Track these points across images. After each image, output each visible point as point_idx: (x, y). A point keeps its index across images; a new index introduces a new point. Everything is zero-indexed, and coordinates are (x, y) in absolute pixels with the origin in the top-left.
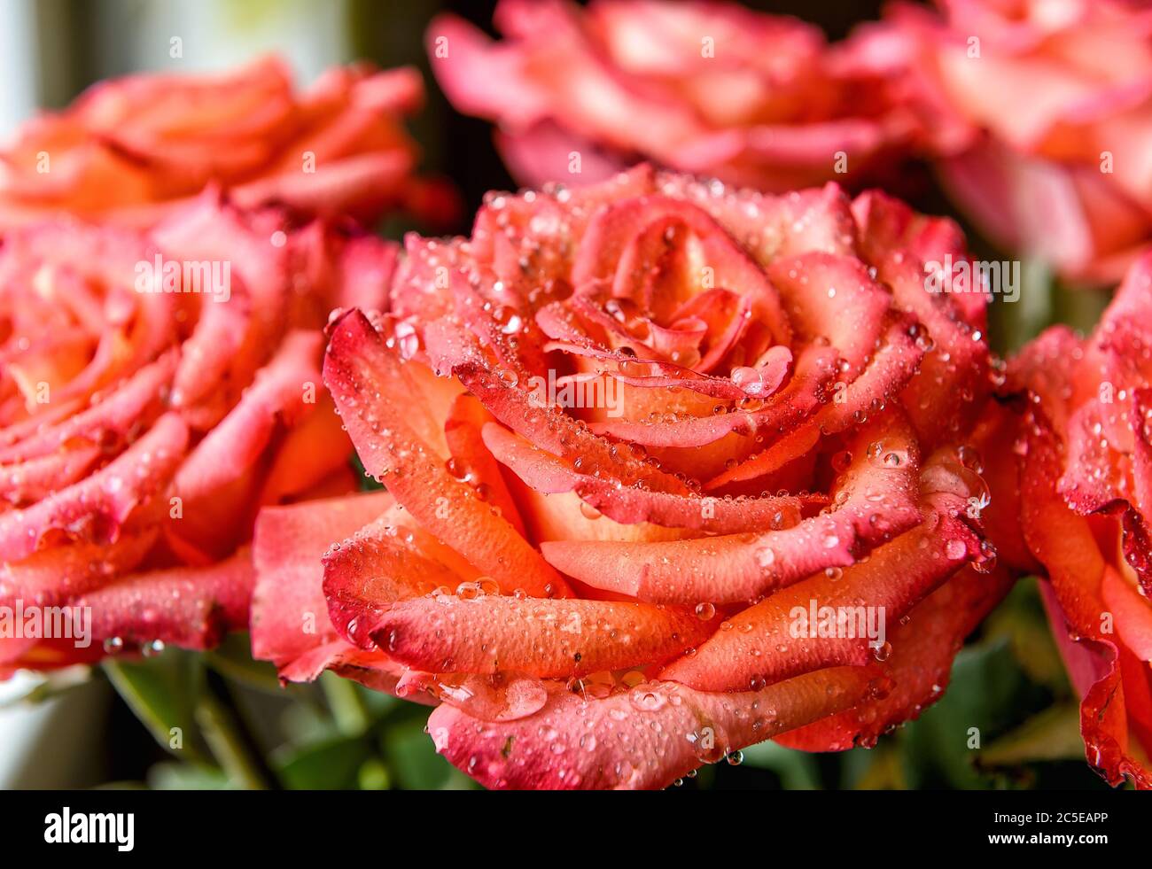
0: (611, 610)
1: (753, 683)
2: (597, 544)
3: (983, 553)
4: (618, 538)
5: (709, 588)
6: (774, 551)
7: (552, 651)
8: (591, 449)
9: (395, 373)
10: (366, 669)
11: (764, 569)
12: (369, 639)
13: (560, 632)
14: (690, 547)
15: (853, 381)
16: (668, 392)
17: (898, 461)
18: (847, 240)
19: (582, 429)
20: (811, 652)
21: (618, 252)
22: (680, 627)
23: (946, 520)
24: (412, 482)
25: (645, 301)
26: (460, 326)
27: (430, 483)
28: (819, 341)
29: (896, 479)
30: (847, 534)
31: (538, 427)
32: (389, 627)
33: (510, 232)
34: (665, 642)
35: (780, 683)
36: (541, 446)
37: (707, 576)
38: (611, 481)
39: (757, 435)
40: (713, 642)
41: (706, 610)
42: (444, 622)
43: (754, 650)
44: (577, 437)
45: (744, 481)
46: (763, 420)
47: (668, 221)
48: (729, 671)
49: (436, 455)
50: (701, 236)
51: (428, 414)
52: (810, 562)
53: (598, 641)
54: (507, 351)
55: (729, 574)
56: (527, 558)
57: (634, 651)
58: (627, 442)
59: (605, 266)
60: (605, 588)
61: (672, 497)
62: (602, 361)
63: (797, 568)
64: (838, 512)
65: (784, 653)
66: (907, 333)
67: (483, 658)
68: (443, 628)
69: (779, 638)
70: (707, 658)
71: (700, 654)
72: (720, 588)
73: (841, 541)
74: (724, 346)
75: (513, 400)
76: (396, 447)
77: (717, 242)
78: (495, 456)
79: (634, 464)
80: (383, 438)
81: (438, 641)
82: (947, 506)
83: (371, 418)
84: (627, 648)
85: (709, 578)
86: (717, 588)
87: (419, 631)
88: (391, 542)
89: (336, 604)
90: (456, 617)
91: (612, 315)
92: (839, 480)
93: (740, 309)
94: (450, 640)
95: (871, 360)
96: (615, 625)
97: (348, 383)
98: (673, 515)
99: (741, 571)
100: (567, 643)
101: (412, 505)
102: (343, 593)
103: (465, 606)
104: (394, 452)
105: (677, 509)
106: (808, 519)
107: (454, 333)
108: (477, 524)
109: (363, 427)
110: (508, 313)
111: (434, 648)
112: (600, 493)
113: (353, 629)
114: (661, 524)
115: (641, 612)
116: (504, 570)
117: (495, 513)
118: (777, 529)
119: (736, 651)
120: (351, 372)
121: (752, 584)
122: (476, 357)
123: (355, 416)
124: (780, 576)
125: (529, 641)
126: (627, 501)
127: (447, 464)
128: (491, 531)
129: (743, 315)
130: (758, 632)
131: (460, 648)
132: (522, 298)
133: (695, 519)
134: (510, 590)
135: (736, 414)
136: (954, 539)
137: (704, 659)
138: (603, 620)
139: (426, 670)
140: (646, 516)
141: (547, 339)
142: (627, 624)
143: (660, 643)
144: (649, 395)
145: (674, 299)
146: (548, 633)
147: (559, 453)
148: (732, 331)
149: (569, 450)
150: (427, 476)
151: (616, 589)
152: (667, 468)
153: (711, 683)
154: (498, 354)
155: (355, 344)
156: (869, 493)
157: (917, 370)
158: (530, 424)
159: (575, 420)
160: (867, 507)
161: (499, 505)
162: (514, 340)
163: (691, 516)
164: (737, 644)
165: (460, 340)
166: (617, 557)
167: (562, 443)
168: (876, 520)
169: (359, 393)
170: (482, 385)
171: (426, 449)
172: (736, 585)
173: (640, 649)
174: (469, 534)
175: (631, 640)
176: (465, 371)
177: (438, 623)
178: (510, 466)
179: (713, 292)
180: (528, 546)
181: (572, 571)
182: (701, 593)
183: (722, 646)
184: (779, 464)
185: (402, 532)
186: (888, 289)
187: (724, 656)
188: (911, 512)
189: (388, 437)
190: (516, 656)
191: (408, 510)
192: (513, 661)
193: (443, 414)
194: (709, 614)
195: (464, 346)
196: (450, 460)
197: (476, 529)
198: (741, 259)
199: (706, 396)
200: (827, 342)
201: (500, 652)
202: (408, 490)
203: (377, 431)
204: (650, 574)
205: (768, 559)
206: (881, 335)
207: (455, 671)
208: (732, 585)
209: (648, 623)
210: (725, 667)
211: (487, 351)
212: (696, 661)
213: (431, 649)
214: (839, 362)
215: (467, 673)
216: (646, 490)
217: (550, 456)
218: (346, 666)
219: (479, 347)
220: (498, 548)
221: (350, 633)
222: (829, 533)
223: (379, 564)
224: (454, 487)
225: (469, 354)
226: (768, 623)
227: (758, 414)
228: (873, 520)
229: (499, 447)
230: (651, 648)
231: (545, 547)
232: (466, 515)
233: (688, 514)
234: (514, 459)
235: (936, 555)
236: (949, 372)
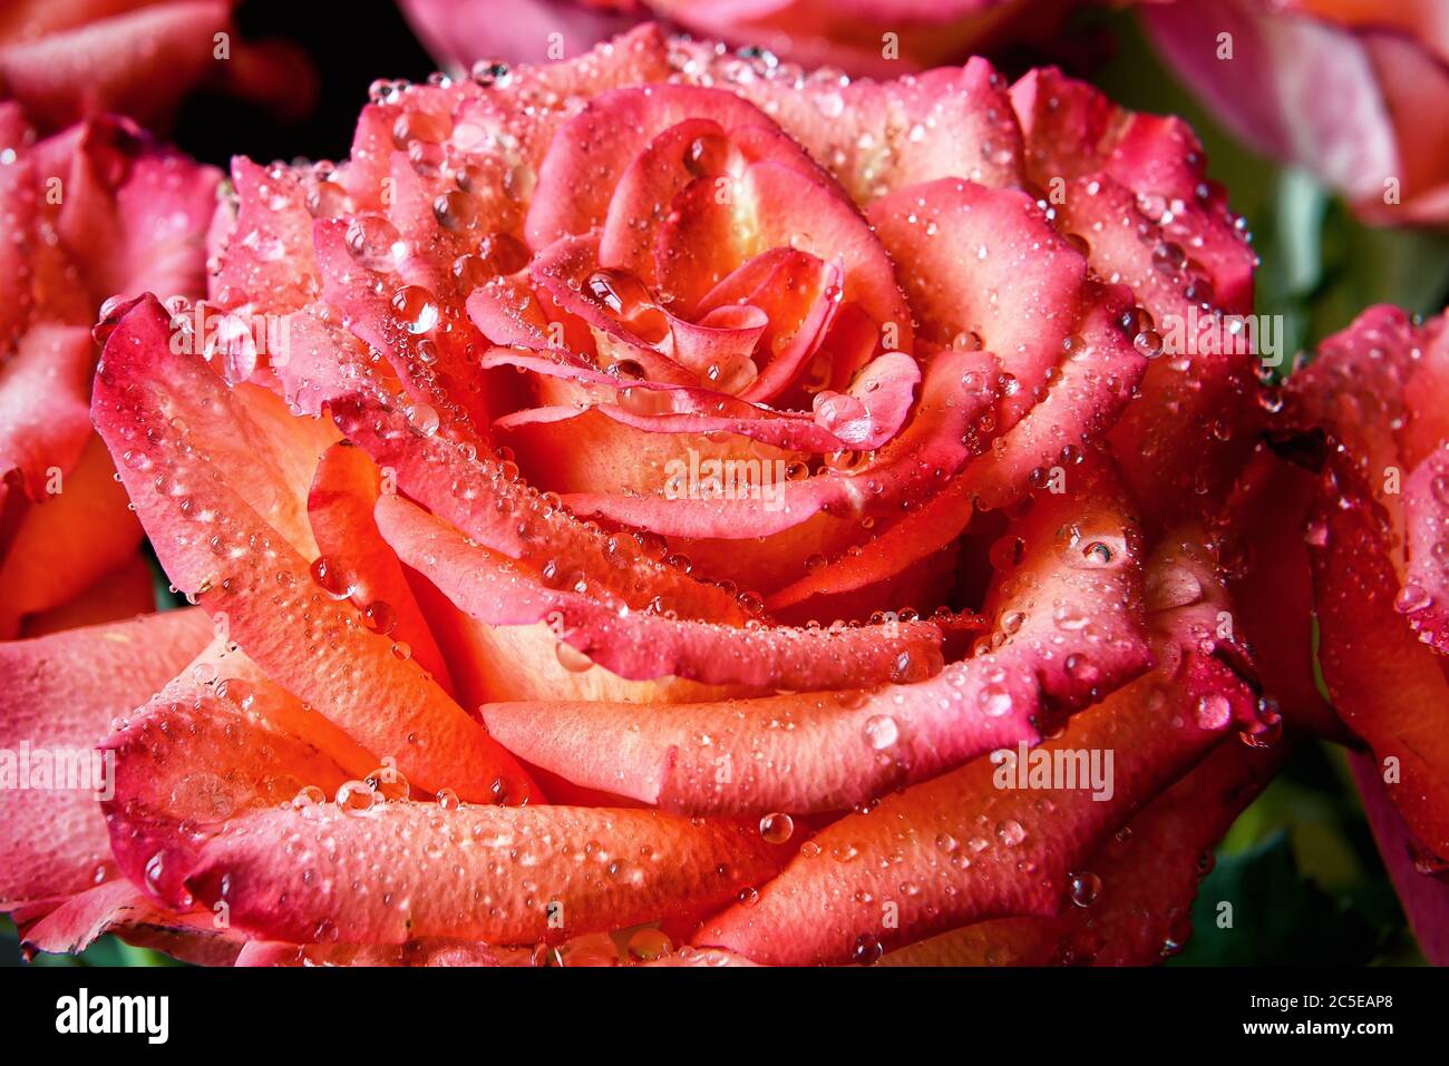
0: (609, 826)
1: (860, 950)
2: (582, 707)
3: (1261, 716)
4: (618, 697)
5: (784, 788)
6: (897, 722)
7: (506, 901)
8: (571, 544)
9: (217, 408)
10: (174, 931)
11: (880, 753)
12: (183, 889)
13: (521, 867)
14: (748, 715)
15: (1028, 412)
16: (704, 439)
17: (1108, 555)
18: (1005, 157)
19: (554, 507)
20: (960, 894)
21: (606, 186)
22: (730, 853)
23: (1194, 659)
24: (253, 604)
25: (656, 272)
26: (331, 324)
27: (285, 604)
28: (962, 339)
29: (1108, 588)
30: (1026, 691)
31: (477, 506)
32: (220, 868)
33: (416, 151)
34: (704, 879)
35: (907, 948)
36: (485, 540)
37: (779, 768)
38: (610, 605)
39: (864, 516)
40: (787, 879)
41: (778, 825)
42: (314, 855)
43: (861, 892)
44: (545, 523)
45: (839, 594)
46: (875, 489)
47: (692, 129)
48: (819, 929)
49: (293, 553)
50: (752, 157)
51: (277, 477)
52: (962, 741)
53: (588, 881)
54: (417, 368)
55: (820, 764)
56: (458, 733)
57: (650, 897)
58: (633, 529)
59: (583, 210)
60: (599, 787)
61: (716, 628)
62: (588, 387)
63: (939, 751)
64: (1006, 647)
65: (913, 896)
66: (1116, 324)
67: (386, 918)
68: (314, 865)
69: (905, 870)
70: (778, 907)
71: (765, 900)
72: (804, 788)
73: (1016, 705)
74: (799, 352)
75: (432, 458)
76: (223, 540)
77: (779, 164)
78: (400, 556)
79: (646, 568)
80: (199, 526)
81: (306, 890)
82: (1194, 633)
83: (178, 490)
84: (637, 893)
85: (783, 770)
86: (797, 787)
87: (272, 872)
88: (217, 708)
89: (123, 826)
90: (337, 846)
91: (600, 300)
92: (1004, 588)
93: (823, 286)
94: (327, 885)
95: (1057, 375)
96: (618, 853)
97: (135, 429)
98: (719, 661)
99: (840, 757)
100: (533, 888)
101: (253, 643)
102: (136, 806)
103: (351, 824)
104: (219, 551)
105: (727, 650)
106: (957, 665)
107: (322, 336)
108: (369, 676)
109: (165, 505)
110: (416, 297)
111: (300, 902)
112: (590, 625)
113: (156, 872)
114: (698, 677)
115: (660, 826)
116: (418, 755)
117: (399, 655)
118: (901, 682)
119: (830, 894)
120: (140, 409)
121: (859, 780)
122: (365, 382)
123: (149, 487)
124: (908, 766)
125: (467, 883)
126: (638, 639)
127: (315, 568)
128: (394, 686)
129: (830, 298)
130: (868, 861)
131: (344, 900)
132: (440, 270)
133: (758, 669)
134: (429, 790)
135: (826, 478)
136: (1209, 694)
137: (773, 909)
138: (595, 844)
139: (286, 940)
140: (672, 667)
141: (486, 344)
142: (637, 852)
143: (695, 883)
144: (669, 444)
145: (705, 267)
146: (499, 870)
147: (516, 553)
148: (810, 326)
149: (532, 547)
150: (280, 592)
151: (619, 789)
152: (704, 575)
153: (786, 953)
154: (401, 374)
155: (146, 359)
156: (1062, 614)
157: (1137, 393)
158: (463, 501)
159: (542, 492)
160: (1059, 640)
161: (405, 641)
162: (429, 348)
163: (751, 663)
164: (831, 882)
165: (334, 350)
166: (619, 734)
167: (521, 535)
168: (1076, 665)
169: (156, 446)
170: (377, 433)
171: (278, 542)
172: (831, 782)
173: (660, 893)
174: (355, 692)
175: (645, 878)
176: (345, 408)
177: (305, 857)
178: (425, 573)
179: (774, 255)
180: (457, 709)
181: (540, 755)
182: (769, 798)
183: (806, 888)
184: (902, 563)
185: (235, 691)
186: (1082, 246)
187: (810, 905)
188: (1134, 648)
189: (209, 524)
190: (444, 911)
191: (246, 652)
192: (439, 922)
193: (304, 477)
194: (783, 834)
195: (341, 363)
196: (319, 561)
197: (367, 686)
198: (822, 196)
199: (774, 448)
200: (977, 341)
201: (415, 906)
202: (246, 617)
203: (188, 514)
204: (679, 764)
205: (887, 737)
206: (1069, 330)
207: (337, 941)
208: (824, 782)
209: (675, 847)
210: (811, 922)
211: (380, 370)
212: (759, 911)
213: (295, 904)
214: (1001, 380)
215: (359, 943)
216: (670, 617)
217: (498, 557)
218: (139, 926)
219: (369, 363)
220: (409, 716)
221: (150, 879)
222: (994, 690)
223: (196, 749)
224: (327, 609)
225: (350, 378)
226: (884, 845)
227: (865, 478)
228: (1071, 664)
229: (406, 539)
230: (681, 890)
231: (489, 712)
232: (349, 660)
233: (745, 660)
234: (433, 561)
235: (1179, 722)
236: (1190, 391)
